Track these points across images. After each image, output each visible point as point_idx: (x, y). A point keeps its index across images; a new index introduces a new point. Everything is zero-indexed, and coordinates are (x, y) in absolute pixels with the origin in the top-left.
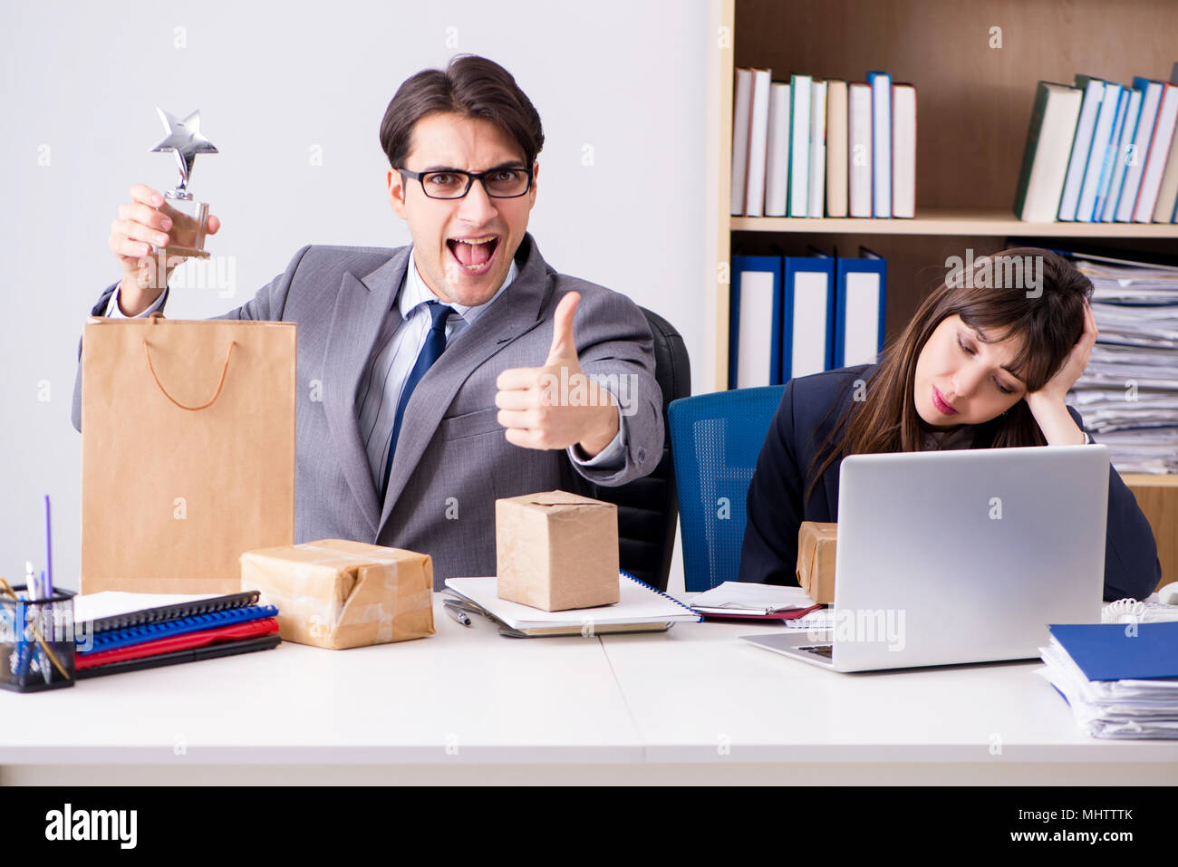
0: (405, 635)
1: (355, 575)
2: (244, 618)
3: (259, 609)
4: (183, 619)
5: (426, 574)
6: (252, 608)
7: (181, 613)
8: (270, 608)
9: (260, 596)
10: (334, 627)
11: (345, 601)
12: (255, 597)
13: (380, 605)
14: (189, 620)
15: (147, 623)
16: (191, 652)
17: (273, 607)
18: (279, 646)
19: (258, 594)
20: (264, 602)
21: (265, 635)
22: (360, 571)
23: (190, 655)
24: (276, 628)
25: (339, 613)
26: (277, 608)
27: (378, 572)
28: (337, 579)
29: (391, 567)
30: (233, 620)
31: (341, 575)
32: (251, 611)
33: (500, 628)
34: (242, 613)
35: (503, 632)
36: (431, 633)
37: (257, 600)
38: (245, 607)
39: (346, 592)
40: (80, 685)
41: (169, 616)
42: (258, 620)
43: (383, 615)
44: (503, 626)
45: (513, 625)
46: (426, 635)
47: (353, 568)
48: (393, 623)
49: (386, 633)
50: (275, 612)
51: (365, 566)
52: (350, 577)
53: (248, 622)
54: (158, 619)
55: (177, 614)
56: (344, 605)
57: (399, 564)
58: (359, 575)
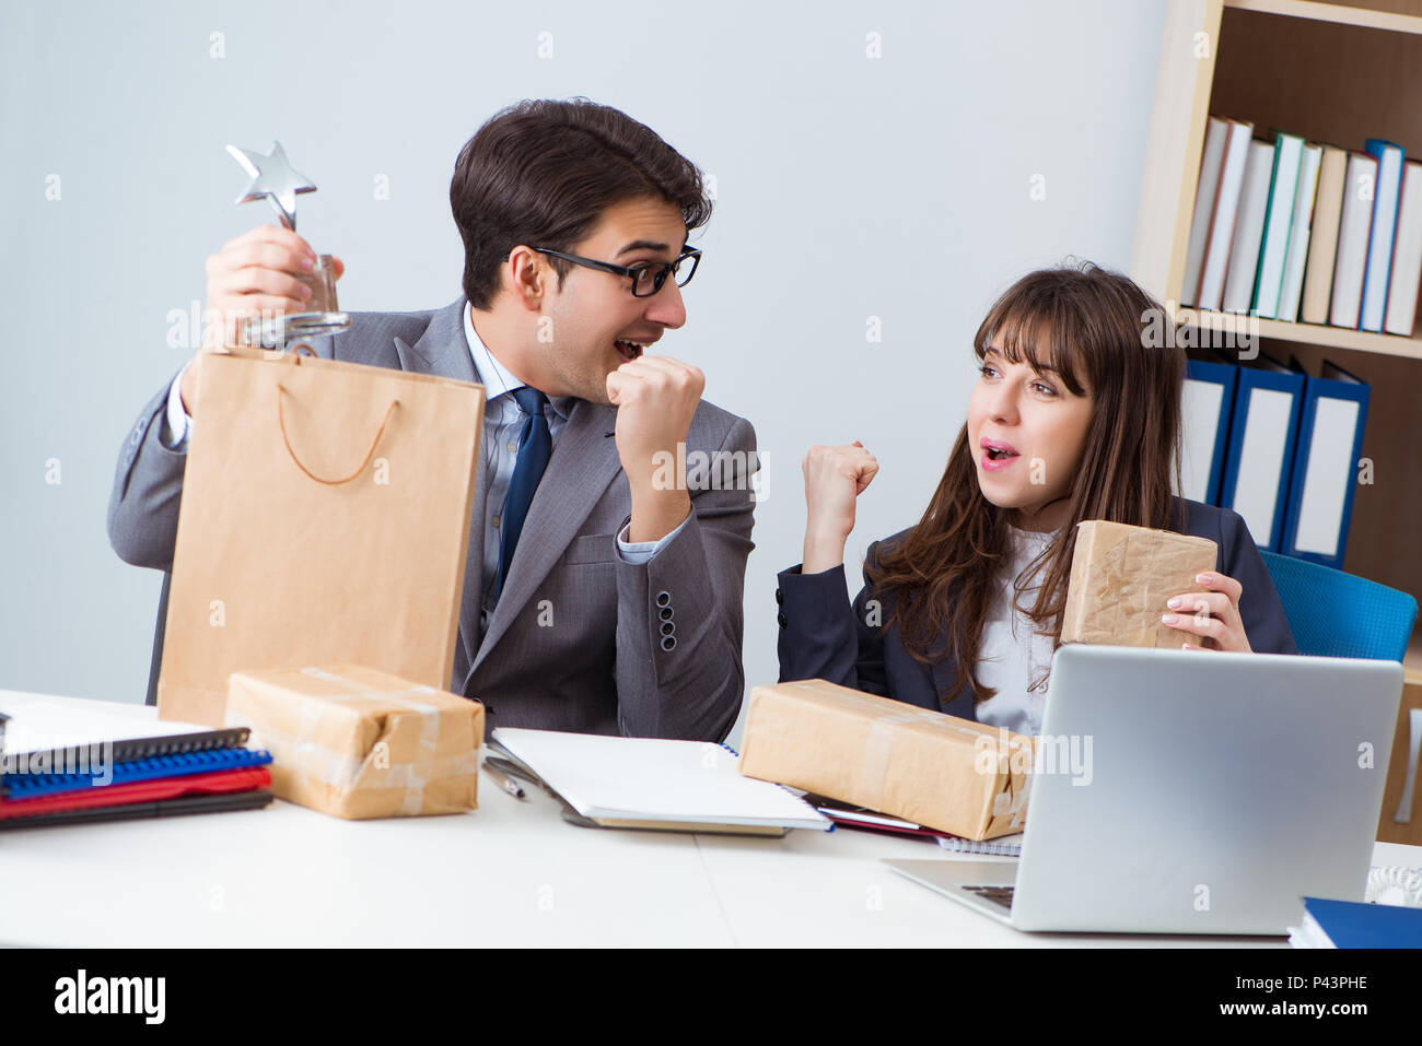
0: (438, 808)
1: (382, 723)
2: (227, 765)
3: (248, 754)
4: (146, 759)
5: (474, 728)
6: (240, 752)
7: (146, 750)
8: (262, 754)
9: (251, 736)
10: (346, 790)
11: (365, 756)
12: (244, 736)
13: (410, 767)
14: (155, 763)
16: (152, 806)
17: (267, 753)
18: (269, 807)
19: (247, 731)
20: (254, 744)
21: (254, 788)
22: (390, 717)
23: (152, 810)
24: (268, 780)
25: (355, 772)
26: (271, 753)
27: (414, 722)
28: (358, 727)
29: (430, 716)
30: (214, 766)
31: (364, 720)
32: (238, 757)
33: (564, 811)
34: (226, 758)
35: (568, 817)
36: (472, 808)
37: (246, 740)
38: (229, 749)
39: (369, 745)
42: (246, 769)
43: (415, 781)
44: (568, 808)
45: (583, 809)
46: (465, 809)
47: (379, 715)
48: (425, 791)
49: (414, 803)
50: (268, 759)
51: (398, 713)
52: (376, 726)
53: (233, 771)
55: (141, 752)
56: (362, 762)
57: (443, 715)
58: (389, 724)
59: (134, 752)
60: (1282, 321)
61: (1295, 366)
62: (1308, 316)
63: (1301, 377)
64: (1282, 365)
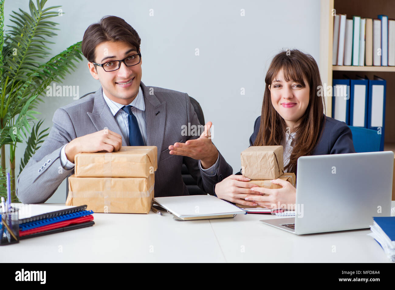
3: (87, 212)
4: (59, 216)
6: (84, 212)
7: (59, 214)
9: (87, 207)
14: (61, 217)
15: (46, 218)
16: (62, 229)
17: (91, 211)
18: (94, 225)
19: (86, 206)
20: (88, 209)
21: (89, 221)
23: (62, 230)
24: (93, 218)
30: (77, 216)
34: (81, 214)
37: (86, 208)
38: (82, 211)
40: (21, 242)
41: (54, 215)
42: (86, 216)
54: (50, 217)
55: (57, 214)
59: (55, 215)
60: (360, 66)
61: (366, 78)
62: (367, 64)
63: (367, 81)
64: (363, 78)
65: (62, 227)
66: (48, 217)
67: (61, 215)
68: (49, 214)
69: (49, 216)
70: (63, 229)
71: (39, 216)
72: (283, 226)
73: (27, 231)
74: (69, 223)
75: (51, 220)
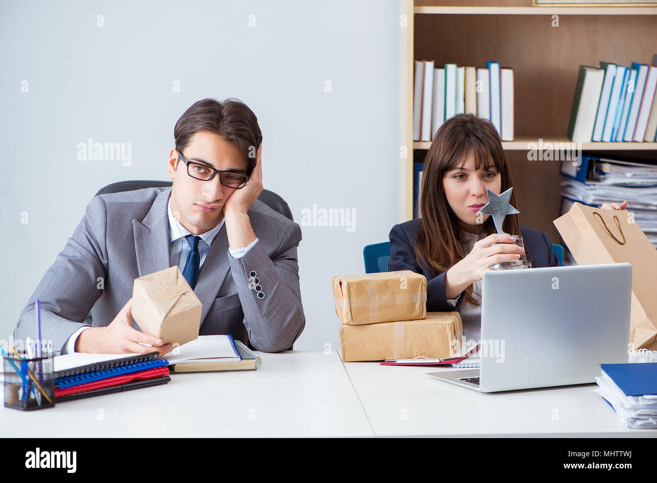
3: (158, 361)
4: (116, 368)
7: (115, 365)
8: (164, 361)
14: (119, 369)
15: (95, 371)
16: (120, 387)
18: (170, 382)
21: (161, 376)
26: (168, 360)
30: (144, 368)
40: (58, 406)
41: (108, 366)
42: (158, 368)
50: (167, 363)
53: (152, 369)
55: (112, 366)
59: (110, 366)
65: (121, 384)
66: (98, 369)
67: (118, 367)
68: (100, 364)
69: (100, 368)
70: (122, 388)
71: (85, 367)
72: (462, 381)
73: (66, 389)
74: (131, 379)
75: (104, 373)
